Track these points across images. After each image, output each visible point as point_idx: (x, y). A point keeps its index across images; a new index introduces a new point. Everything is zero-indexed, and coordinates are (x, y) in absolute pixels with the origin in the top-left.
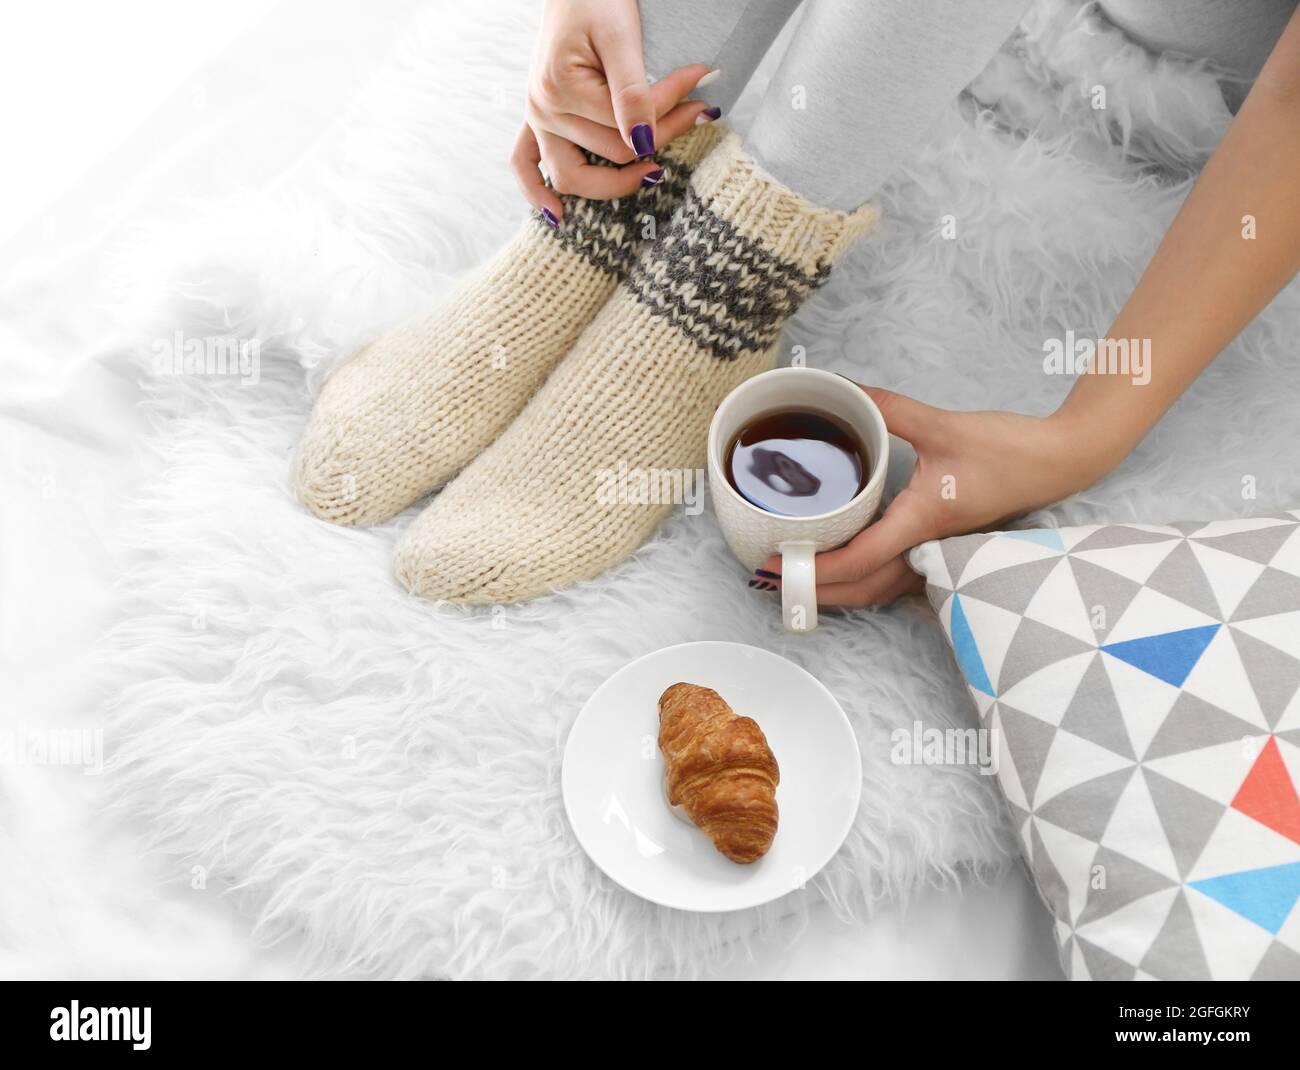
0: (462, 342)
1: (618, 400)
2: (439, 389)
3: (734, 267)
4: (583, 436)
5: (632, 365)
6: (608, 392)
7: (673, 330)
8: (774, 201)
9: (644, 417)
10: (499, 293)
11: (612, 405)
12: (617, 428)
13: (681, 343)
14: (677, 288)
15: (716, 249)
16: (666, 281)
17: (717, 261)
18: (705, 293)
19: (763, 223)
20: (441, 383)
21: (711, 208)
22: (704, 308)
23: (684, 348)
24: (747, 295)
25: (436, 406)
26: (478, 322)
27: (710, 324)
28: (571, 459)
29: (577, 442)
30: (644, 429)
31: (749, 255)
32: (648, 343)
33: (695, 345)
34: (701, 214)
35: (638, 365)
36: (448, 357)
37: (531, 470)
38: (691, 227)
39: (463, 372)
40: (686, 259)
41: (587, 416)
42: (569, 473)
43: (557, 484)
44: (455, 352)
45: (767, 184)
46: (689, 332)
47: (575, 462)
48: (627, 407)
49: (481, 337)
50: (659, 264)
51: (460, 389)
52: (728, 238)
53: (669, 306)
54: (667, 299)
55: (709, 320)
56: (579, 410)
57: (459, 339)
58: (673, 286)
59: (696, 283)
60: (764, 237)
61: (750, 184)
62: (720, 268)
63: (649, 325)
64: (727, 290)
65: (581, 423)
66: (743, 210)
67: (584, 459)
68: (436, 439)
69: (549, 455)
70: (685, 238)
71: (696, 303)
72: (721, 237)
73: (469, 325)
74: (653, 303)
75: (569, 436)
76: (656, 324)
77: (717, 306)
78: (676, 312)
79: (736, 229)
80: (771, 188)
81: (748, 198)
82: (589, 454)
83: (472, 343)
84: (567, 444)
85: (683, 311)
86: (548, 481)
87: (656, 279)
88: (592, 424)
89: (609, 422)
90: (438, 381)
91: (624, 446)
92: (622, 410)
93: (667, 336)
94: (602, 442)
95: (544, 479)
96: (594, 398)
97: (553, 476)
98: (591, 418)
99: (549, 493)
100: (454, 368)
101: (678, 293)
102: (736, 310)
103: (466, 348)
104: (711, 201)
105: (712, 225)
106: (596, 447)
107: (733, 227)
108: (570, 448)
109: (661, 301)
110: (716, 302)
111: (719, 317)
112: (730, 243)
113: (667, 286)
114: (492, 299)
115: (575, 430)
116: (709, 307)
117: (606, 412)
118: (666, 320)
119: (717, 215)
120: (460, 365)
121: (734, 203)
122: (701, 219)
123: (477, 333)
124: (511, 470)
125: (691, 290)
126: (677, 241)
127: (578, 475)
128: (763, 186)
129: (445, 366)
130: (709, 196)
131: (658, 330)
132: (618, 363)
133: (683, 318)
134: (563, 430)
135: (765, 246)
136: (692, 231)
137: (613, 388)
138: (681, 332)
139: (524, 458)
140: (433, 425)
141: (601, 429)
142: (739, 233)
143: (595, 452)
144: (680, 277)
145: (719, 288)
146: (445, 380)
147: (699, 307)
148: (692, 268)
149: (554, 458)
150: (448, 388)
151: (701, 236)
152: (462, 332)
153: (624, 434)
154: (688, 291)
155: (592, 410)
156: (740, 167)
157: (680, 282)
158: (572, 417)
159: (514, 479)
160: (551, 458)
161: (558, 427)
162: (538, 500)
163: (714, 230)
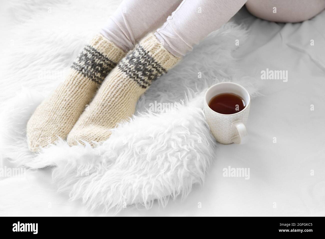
0: (64, 102)
1: (121, 99)
2: (62, 116)
3: (153, 69)
4: (113, 108)
5: (124, 90)
6: (119, 97)
7: (135, 82)
8: (165, 55)
9: (127, 103)
10: (69, 88)
11: (120, 100)
12: (121, 106)
13: (136, 85)
14: (137, 72)
15: (149, 65)
16: (134, 70)
17: (149, 67)
18: (144, 74)
19: (161, 60)
20: (63, 114)
21: (148, 54)
22: (143, 78)
23: (137, 86)
24: (154, 75)
25: (64, 120)
26: (67, 96)
27: (143, 81)
28: (110, 114)
29: (111, 110)
30: (127, 105)
31: (157, 66)
32: (129, 85)
33: (139, 86)
34: (145, 55)
35: (126, 90)
36: (62, 107)
37: (100, 117)
38: (142, 58)
39: (67, 110)
40: (140, 66)
41: (113, 103)
42: (110, 117)
43: (107, 120)
44: (63, 105)
45: (164, 51)
46: (138, 83)
47: (111, 114)
48: (123, 101)
49: (69, 100)
50: (132, 66)
51: (68, 114)
52: (152, 62)
53: (134, 76)
54: (134, 75)
55: (143, 80)
56: (111, 102)
57: (63, 102)
58: (136, 72)
59: (142, 72)
60: (161, 63)
61: (160, 50)
62: (149, 69)
63: (129, 80)
64: (149, 74)
65: (112, 105)
66: (157, 56)
67: (113, 114)
68: (66, 128)
69: (104, 113)
70: (140, 60)
71: (141, 76)
72: (151, 62)
73: (64, 98)
74: (130, 75)
75: (109, 108)
76: (130, 80)
77: (146, 77)
78: (136, 78)
79: (155, 60)
80: (165, 52)
81: (159, 53)
82: (115, 112)
83: (67, 102)
84: (109, 110)
85: (138, 78)
86: (105, 120)
87: (131, 69)
88: (115, 105)
89: (119, 105)
90: (61, 113)
91: (123, 110)
92: (122, 102)
93: (133, 84)
94: (118, 109)
95: (103, 119)
96: (115, 99)
97: (106, 118)
98: (115, 104)
99: (105, 122)
100: (64, 109)
101: (137, 74)
102: (150, 78)
103: (66, 103)
104: (148, 52)
105: (148, 58)
106: (116, 111)
107: (154, 59)
108: (110, 111)
109: (132, 75)
110: (146, 76)
111: (146, 80)
112: (153, 63)
113: (135, 72)
114: (68, 90)
115: (110, 107)
116: (144, 78)
117: (118, 102)
118: (133, 80)
119: (150, 56)
120: (66, 108)
121: (155, 54)
122: (145, 56)
123: (67, 99)
124: (94, 117)
125: (141, 73)
126: (138, 61)
127: (112, 117)
128: (163, 51)
129: (62, 109)
130: (148, 50)
131: (131, 82)
132: (120, 90)
133: (137, 79)
134: (107, 107)
135: (161, 65)
136: (142, 59)
137: (120, 96)
138: (136, 82)
139: (97, 114)
140: (64, 125)
141: (117, 106)
142: (155, 61)
143: (116, 112)
144: (138, 70)
145: (148, 74)
146: (63, 113)
147: (142, 77)
148: (142, 68)
149: (106, 114)
150: (65, 114)
151: (145, 61)
152: (63, 100)
153: (123, 107)
154: (140, 73)
155: (115, 102)
156: (158, 45)
157: (138, 71)
158: (110, 104)
159: (95, 120)
160: (105, 114)
161: (106, 106)
162: (103, 124)
163: (149, 60)
